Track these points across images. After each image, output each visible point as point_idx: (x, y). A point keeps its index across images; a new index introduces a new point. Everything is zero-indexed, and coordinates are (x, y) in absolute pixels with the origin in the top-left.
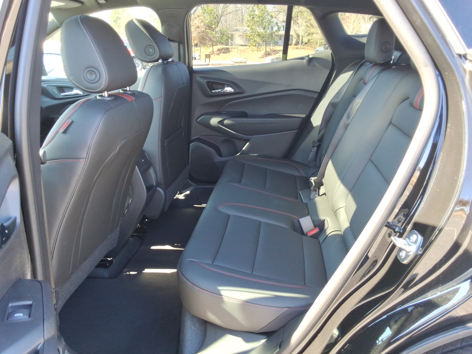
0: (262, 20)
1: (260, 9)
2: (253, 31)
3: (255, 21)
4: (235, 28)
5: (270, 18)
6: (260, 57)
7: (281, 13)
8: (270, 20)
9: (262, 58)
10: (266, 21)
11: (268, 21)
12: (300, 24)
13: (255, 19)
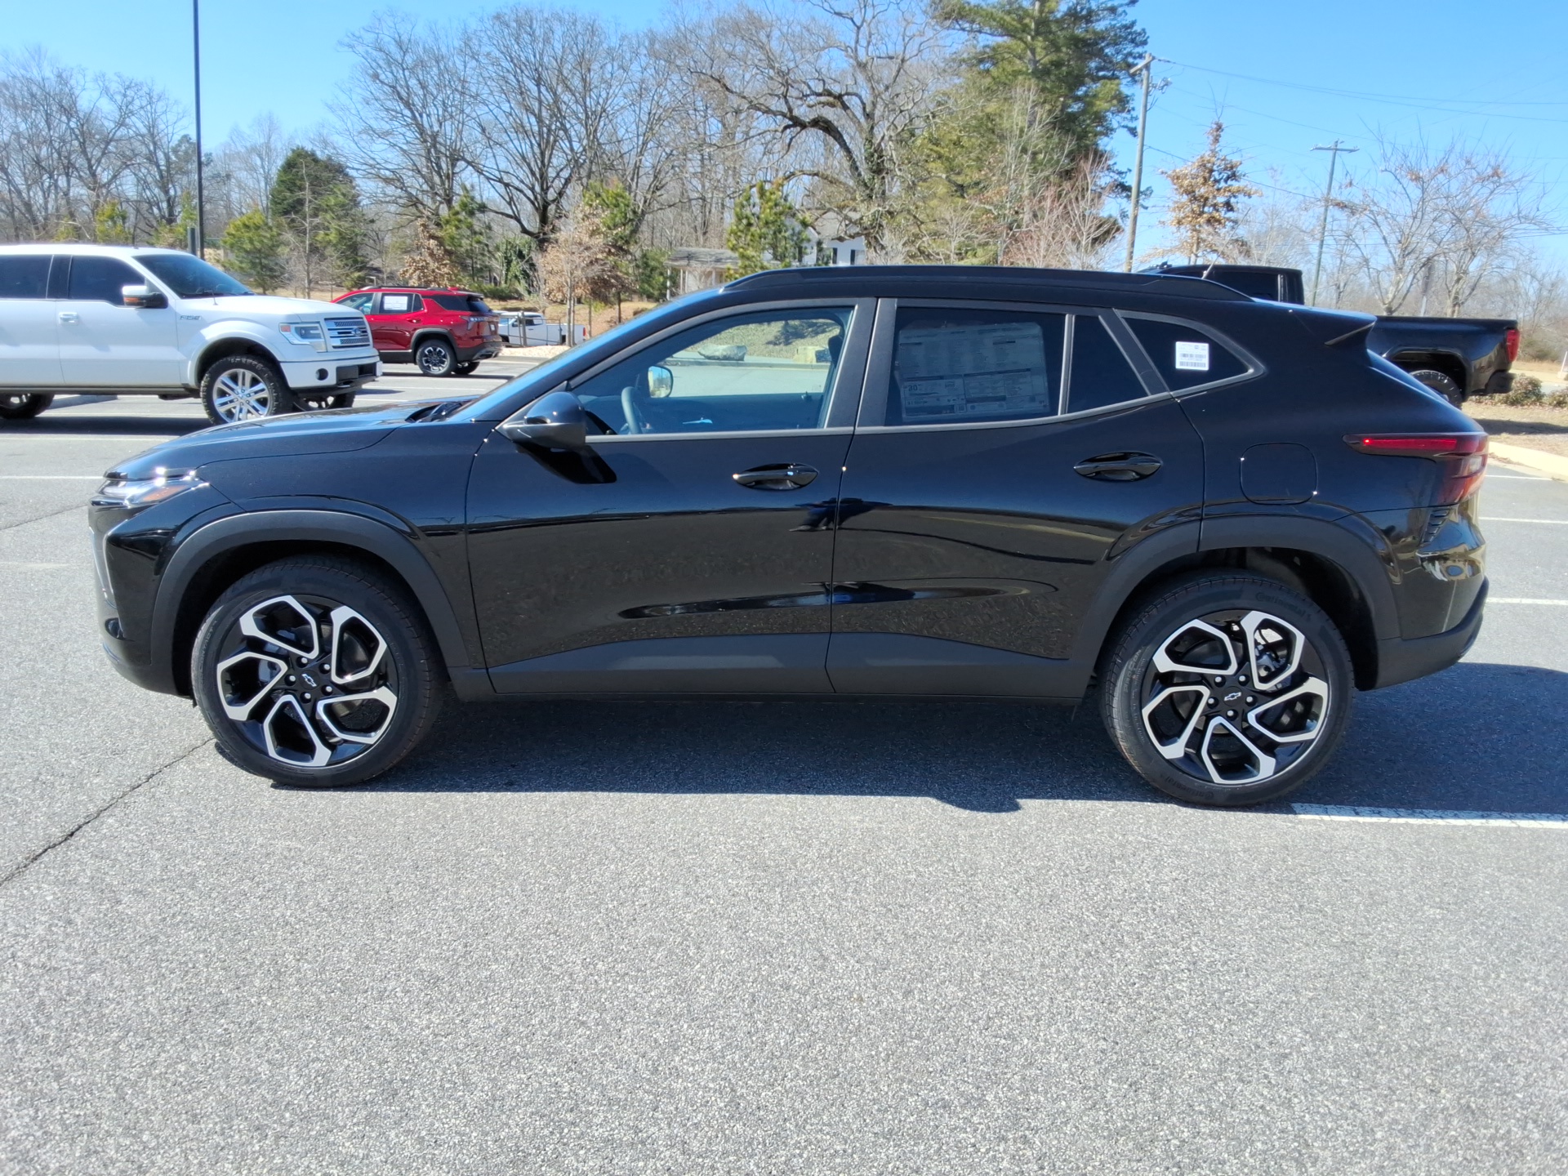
0: (775, 233)
1: (770, 200)
2: (747, 263)
3: (753, 235)
4: (684, 248)
5: (798, 227)
6: (769, 343)
7: (830, 215)
8: (799, 233)
9: (775, 344)
10: (787, 234)
11: (793, 235)
12: (889, 249)
13: (753, 229)
